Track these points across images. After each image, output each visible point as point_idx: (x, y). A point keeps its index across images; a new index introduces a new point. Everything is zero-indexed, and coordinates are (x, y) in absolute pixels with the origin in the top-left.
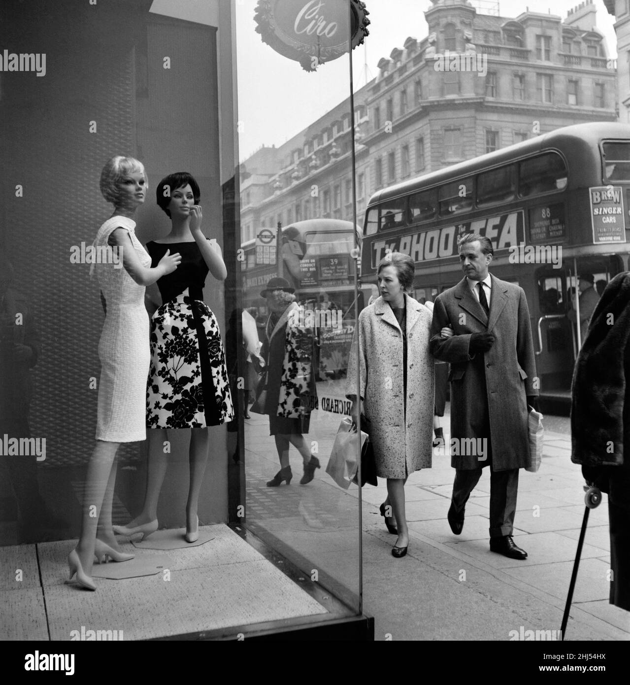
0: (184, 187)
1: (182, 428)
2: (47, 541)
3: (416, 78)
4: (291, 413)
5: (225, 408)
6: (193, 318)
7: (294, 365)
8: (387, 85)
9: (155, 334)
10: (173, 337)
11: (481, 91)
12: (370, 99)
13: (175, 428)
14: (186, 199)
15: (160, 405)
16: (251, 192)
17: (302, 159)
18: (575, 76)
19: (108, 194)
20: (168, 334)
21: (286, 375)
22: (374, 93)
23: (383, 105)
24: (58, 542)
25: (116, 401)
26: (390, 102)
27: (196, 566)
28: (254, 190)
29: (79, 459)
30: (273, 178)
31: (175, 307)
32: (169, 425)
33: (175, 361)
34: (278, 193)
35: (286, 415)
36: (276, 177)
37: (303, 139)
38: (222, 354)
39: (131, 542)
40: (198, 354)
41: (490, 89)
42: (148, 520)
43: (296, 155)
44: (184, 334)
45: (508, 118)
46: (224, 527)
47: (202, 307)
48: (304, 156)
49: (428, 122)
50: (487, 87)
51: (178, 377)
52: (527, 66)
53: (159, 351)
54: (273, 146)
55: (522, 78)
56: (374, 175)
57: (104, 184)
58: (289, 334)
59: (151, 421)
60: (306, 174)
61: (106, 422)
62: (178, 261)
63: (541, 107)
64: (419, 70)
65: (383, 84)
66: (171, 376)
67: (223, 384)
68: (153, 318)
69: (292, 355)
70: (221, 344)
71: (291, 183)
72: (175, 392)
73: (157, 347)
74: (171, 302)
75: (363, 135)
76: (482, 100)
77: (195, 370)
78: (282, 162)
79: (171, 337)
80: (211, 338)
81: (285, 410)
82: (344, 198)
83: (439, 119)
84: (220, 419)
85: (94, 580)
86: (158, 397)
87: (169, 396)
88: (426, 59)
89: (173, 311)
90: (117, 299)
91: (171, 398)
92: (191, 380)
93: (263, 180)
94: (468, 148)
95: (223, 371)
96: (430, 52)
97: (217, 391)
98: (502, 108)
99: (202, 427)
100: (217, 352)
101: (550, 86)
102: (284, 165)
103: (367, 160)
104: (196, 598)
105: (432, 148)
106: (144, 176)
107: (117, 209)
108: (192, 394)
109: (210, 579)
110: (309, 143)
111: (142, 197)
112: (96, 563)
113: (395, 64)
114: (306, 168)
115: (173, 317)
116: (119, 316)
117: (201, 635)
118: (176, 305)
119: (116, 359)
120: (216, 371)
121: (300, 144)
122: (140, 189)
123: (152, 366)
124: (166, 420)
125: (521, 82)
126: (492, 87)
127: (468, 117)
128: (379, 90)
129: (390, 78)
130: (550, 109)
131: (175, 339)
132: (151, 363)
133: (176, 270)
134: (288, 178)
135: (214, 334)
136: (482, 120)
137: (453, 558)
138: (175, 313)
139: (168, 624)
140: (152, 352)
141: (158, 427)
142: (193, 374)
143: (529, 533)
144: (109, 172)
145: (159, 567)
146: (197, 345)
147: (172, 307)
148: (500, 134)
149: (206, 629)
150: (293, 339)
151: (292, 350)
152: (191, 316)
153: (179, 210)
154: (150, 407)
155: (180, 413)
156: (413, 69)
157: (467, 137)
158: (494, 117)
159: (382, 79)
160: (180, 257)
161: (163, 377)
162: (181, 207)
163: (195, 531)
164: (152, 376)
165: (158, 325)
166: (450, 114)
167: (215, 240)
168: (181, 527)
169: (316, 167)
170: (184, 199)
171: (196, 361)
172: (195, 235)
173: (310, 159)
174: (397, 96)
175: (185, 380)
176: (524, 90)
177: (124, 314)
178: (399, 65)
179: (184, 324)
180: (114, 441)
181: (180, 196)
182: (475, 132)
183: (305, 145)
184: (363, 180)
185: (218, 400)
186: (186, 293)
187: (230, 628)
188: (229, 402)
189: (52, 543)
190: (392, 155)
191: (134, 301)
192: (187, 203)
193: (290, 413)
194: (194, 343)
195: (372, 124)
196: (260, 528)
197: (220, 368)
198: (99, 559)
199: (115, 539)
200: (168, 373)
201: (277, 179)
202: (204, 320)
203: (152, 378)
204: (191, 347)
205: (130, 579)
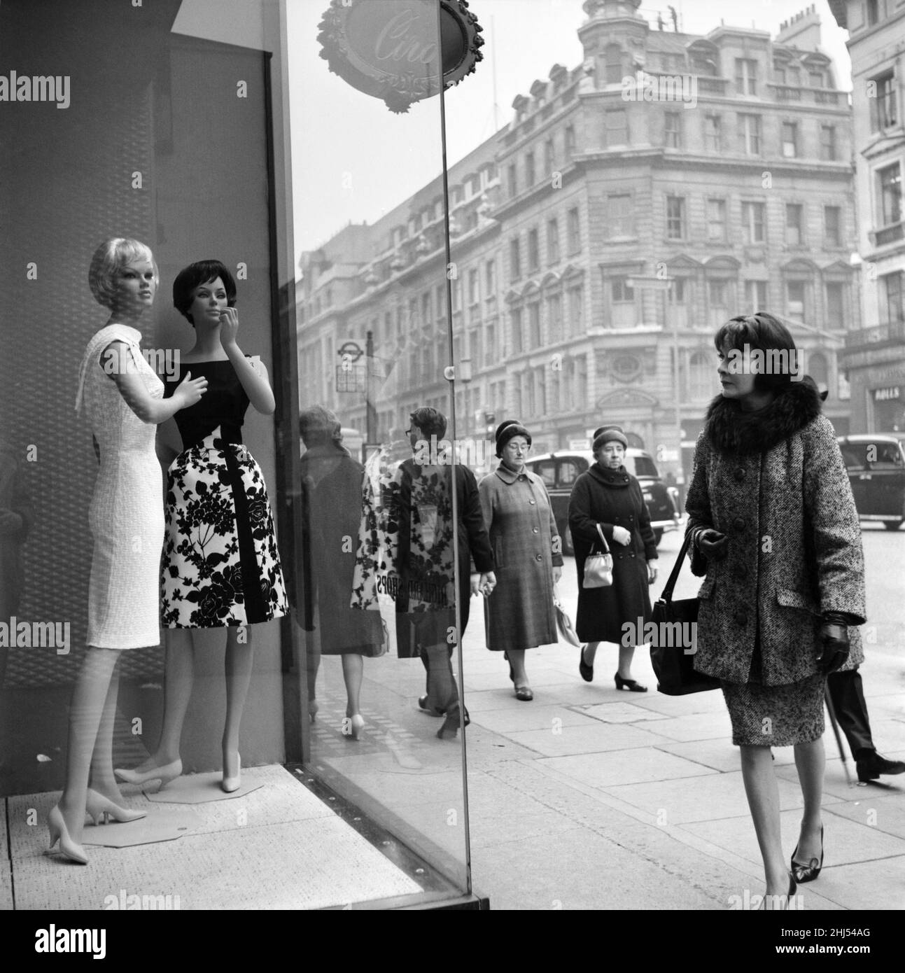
0: (212, 282)
1: (214, 626)
2: (22, 793)
3: (566, 122)
4: (370, 603)
5: (275, 597)
6: (226, 469)
7: (374, 534)
8: (525, 133)
9: (172, 493)
10: (198, 497)
11: (659, 140)
12: (502, 153)
13: (203, 627)
14: (215, 298)
15: (180, 595)
16: (333, 289)
17: (405, 240)
18: (792, 117)
19: (101, 293)
20: (191, 493)
21: (363, 550)
22: (508, 145)
23: (521, 161)
25: (113, 591)
26: (530, 157)
27: (235, 827)
28: (337, 286)
29: (60, 675)
30: (363, 269)
31: (201, 454)
32: (194, 624)
33: (201, 531)
34: (372, 289)
35: (363, 606)
36: (369, 267)
37: (407, 213)
38: (270, 520)
39: (143, 793)
40: (235, 520)
41: (671, 136)
42: (167, 761)
43: (397, 235)
44: (213, 492)
45: (699, 177)
46: (279, 769)
48: (408, 236)
49: (584, 184)
50: (667, 134)
51: (206, 553)
52: (724, 103)
53: (179, 517)
54: (365, 222)
55: (716, 120)
56: (508, 262)
57: (95, 278)
58: (366, 490)
59: (168, 617)
60: (412, 261)
61: (100, 621)
62: (202, 387)
63: (745, 161)
64: (571, 111)
65: (520, 132)
66: (196, 554)
67: (271, 563)
68: (170, 470)
70: (268, 506)
71: (391, 275)
72: (202, 575)
73: (176, 511)
74: (195, 447)
75: (493, 206)
76: (660, 153)
77: (231, 543)
78: (378, 243)
79: (196, 497)
80: (252, 497)
81: (361, 599)
82: (467, 296)
83: (601, 181)
84: (267, 613)
85: (85, 849)
86: (178, 584)
87: (194, 581)
88: (580, 95)
89: (198, 460)
90: (115, 444)
91: (196, 584)
92: (225, 558)
93: (350, 271)
94: (642, 222)
95: (270, 545)
96: (585, 86)
97: (262, 573)
98: (689, 163)
99: (241, 624)
100: (262, 517)
101: (757, 131)
102: (381, 250)
103: (498, 241)
104: (232, 873)
105: (591, 222)
106: (151, 266)
107: (113, 316)
108: (227, 579)
109: (255, 844)
110: (416, 218)
111: (149, 297)
113: (537, 102)
114: (412, 253)
115: (198, 469)
116: (118, 468)
118: (202, 451)
119: (114, 529)
120: (261, 545)
121: (403, 219)
122: (146, 285)
123: (169, 539)
124: (189, 616)
125: (715, 125)
126: (675, 134)
127: (640, 178)
128: (515, 140)
129: (530, 123)
130: (757, 164)
131: (202, 500)
132: (167, 534)
133: (201, 400)
134: (385, 269)
135: (258, 492)
136: (660, 181)
137: (611, 809)
138: (201, 462)
140: (168, 518)
141: (179, 626)
142: (227, 549)
143: (722, 772)
144: (101, 261)
145: (182, 829)
146: (233, 508)
147: (196, 455)
148: (687, 201)
152: (223, 466)
153: (206, 314)
154: (166, 597)
155: (209, 606)
156: (562, 110)
157: (639, 206)
158: (677, 176)
159: (519, 124)
160: (206, 382)
161: (185, 554)
162: (208, 311)
163: (236, 775)
164: (169, 553)
165: (176, 480)
166: (615, 173)
167: (258, 357)
168: (216, 770)
169: (425, 252)
170: (212, 298)
171: (232, 531)
172: (228, 351)
173: (417, 240)
174: (540, 150)
175: (216, 558)
176: (720, 137)
177: (125, 465)
178: (542, 104)
179: (214, 478)
180: (112, 647)
181: (207, 294)
182: (651, 198)
183: (410, 220)
184: (493, 269)
185: (264, 585)
186: (217, 433)
188: (280, 588)
190: (534, 234)
191: (140, 446)
192: (216, 304)
193: (368, 603)
194: (229, 505)
195: (506, 189)
196: (330, 771)
197: (266, 541)
198: (94, 819)
199: (117, 788)
200: (191, 548)
201: (371, 270)
202: (243, 472)
203: (169, 556)
204: (224, 510)
205: (138, 847)
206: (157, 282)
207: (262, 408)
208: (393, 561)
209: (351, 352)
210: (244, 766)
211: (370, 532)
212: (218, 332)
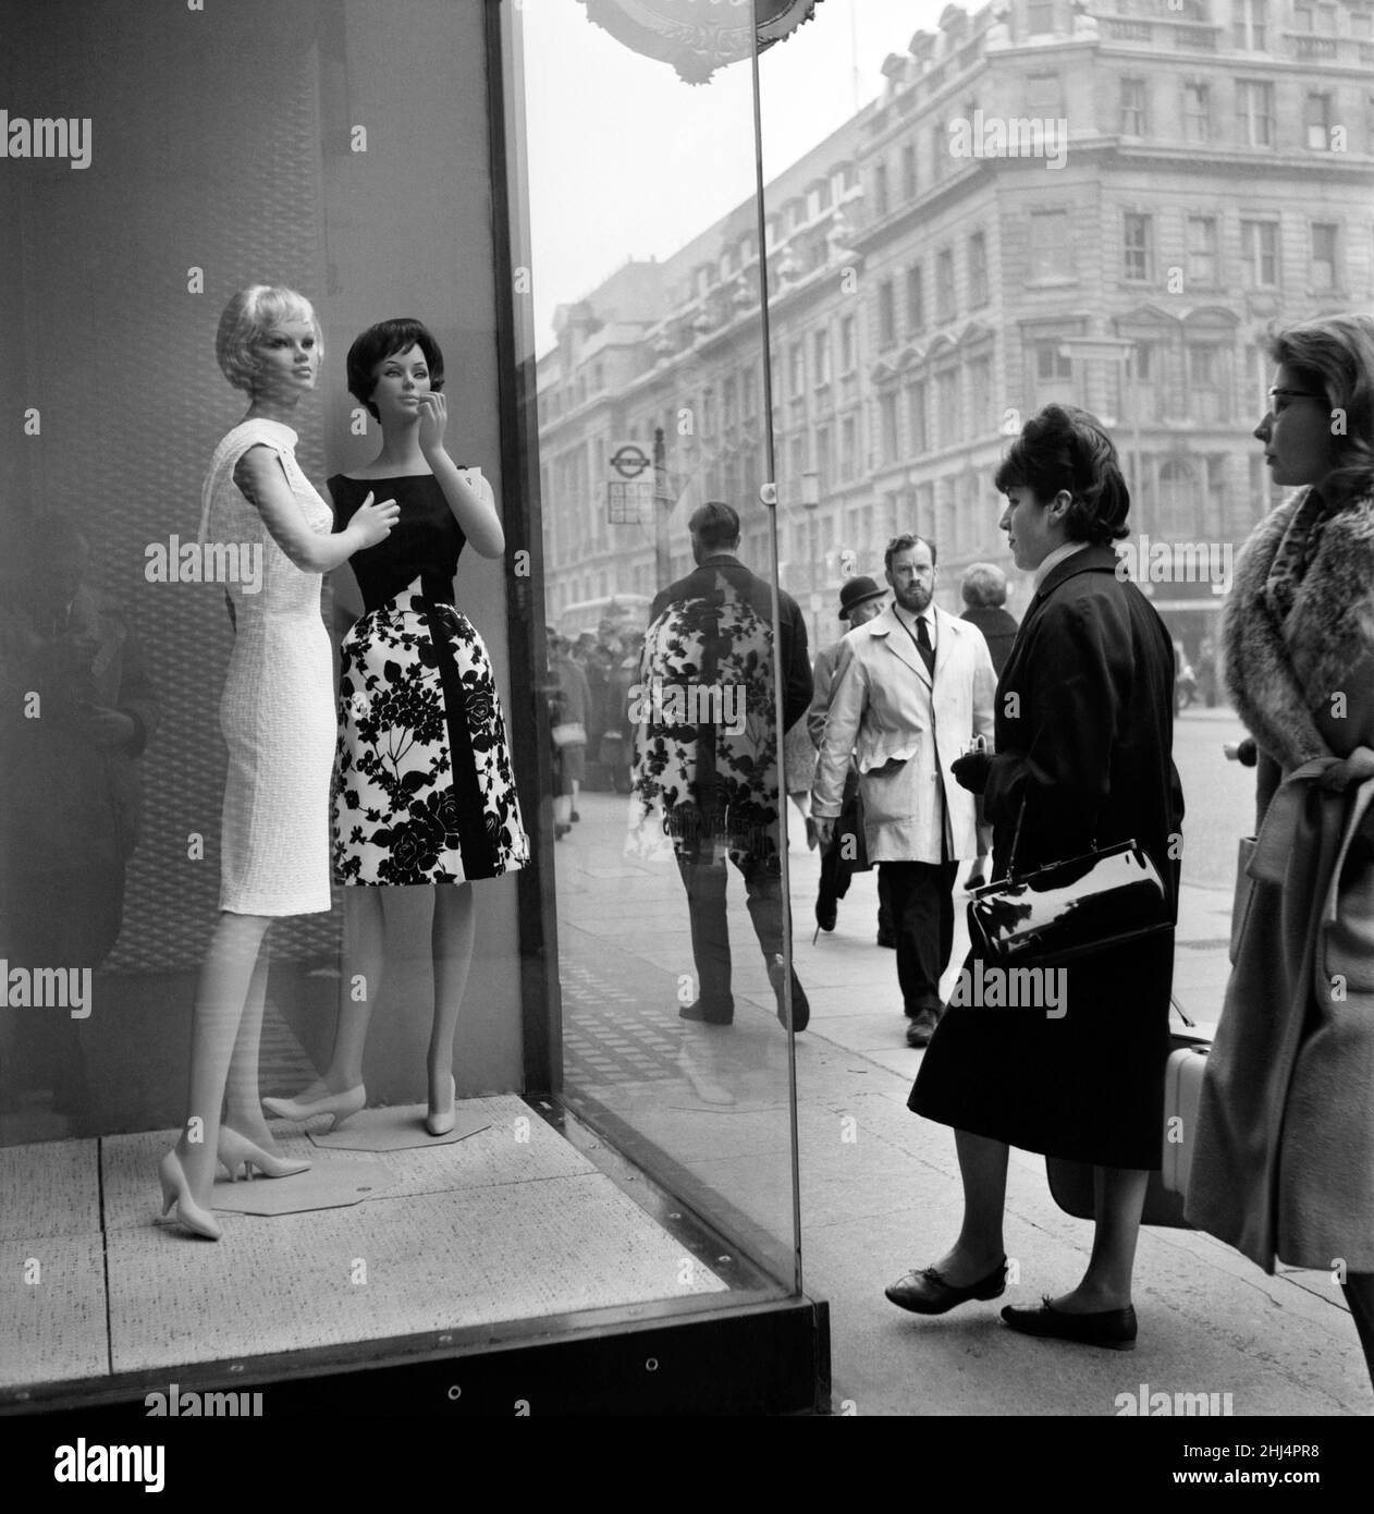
0: (405, 353)
1: (414, 883)
2: (123, 1132)
3: (966, 94)
5: (508, 841)
6: (431, 642)
8: (902, 113)
9: (348, 680)
10: (389, 686)
11: (1111, 123)
12: (865, 146)
13: (397, 884)
14: (411, 378)
15: (362, 835)
16: (606, 362)
17: (716, 285)
18: (1323, 85)
19: (236, 370)
20: (378, 680)
22: (874, 133)
23: (895, 159)
25: (258, 829)
26: (910, 152)
27: (444, 1188)
28: (611, 358)
29: (186, 955)
30: (651, 331)
31: (392, 620)
32: (383, 879)
33: (394, 738)
34: (664, 363)
36: (659, 328)
37: (720, 241)
38: (499, 722)
39: (307, 1134)
40: (445, 722)
41: (1131, 116)
42: (342, 1088)
43: (703, 276)
44: (412, 678)
45: (1173, 182)
46: (516, 1101)
47: (452, 618)
48: (719, 279)
49: (994, 195)
50: (1124, 113)
51: (400, 772)
52: (1214, 64)
53: (359, 717)
54: (653, 257)
55: (1202, 91)
56: (876, 319)
57: (225, 348)
59: (344, 869)
60: (725, 319)
61: (238, 870)
62: (392, 517)
63: (1248, 156)
64: (973, 78)
65: (894, 111)
66: (385, 772)
67: (500, 788)
68: (344, 644)
70: (495, 700)
71: (693, 338)
72: (396, 806)
74: (382, 609)
75: (852, 230)
76: (1113, 144)
77: (439, 757)
78: (672, 293)
79: (384, 685)
82: (812, 373)
83: (1019, 189)
84: (496, 865)
85: (216, 1218)
86: (359, 818)
87: (383, 814)
88: (986, 53)
89: (387, 629)
90: (258, 603)
91: (387, 819)
92: (429, 779)
93: (631, 335)
94: (1083, 253)
95: (500, 760)
96: (994, 38)
97: (487, 803)
98: (1159, 160)
99: (456, 881)
100: (486, 717)
101: (1267, 108)
102: (678, 301)
103: (861, 284)
104: (437, 1258)
105: (1005, 255)
106: (311, 328)
107: (255, 403)
108: (433, 811)
109: (474, 1214)
110: (733, 250)
111: (308, 377)
112: (225, 1180)
113: (919, 65)
114: (725, 306)
115: (388, 641)
116: (263, 640)
117: (442, 1339)
118: (393, 615)
119: (258, 734)
120: (485, 760)
121: (711, 252)
124: (376, 867)
125: (1200, 99)
126: (1136, 113)
127: (1082, 184)
128: (886, 126)
129: (910, 98)
130: (1268, 161)
131: (394, 691)
132: (341, 742)
133: (389, 537)
134: (685, 331)
135: (479, 678)
136: (1113, 188)
138: (392, 632)
139: (371, 1313)
140: (343, 718)
141: (361, 882)
142: (434, 766)
144: (236, 320)
145: (364, 1189)
146: (441, 704)
147: (385, 620)
148: (1155, 218)
149: (455, 1326)
152: (426, 638)
153: (398, 403)
154: (340, 839)
155: (410, 850)
156: (959, 77)
157: (1083, 228)
158: (1140, 181)
159: (892, 100)
160: (397, 508)
161: (368, 773)
162: (402, 398)
163: (447, 1112)
164: (345, 771)
165: (355, 660)
166: (1042, 176)
167: (479, 469)
168: (419, 1102)
169: (745, 305)
170: (406, 379)
171: (440, 738)
172: (432, 460)
173: (734, 285)
174: (924, 140)
175: (416, 779)
176: (1207, 118)
177: (274, 635)
178: (928, 67)
179: (411, 657)
180: (257, 914)
181: (398, 371)
182: (1098, 216)
183: (723, 253)
184: (852, 330)
185: (491, 822)
186: (416, 588)
188: (514, 826)
189: (136, 1135)
190: (915, 274)
191: (296, 607)
192: (413, 387)
194: (436, 698)
195: (871, 205)
196: (592, 1105)
197: (493, 753)
198: (231, 1171)
199: (265, 1127)
200: (378, 764)
201: (663, 332)
202: (456, 648)
203: (344, 776)
204: (428, 706)
205: (298, 1215)
206: (321, 353)
207: (485, 550)
208: (689, 785)
209: (629, 462)
210: (461, 1095)
211: (653, 740)
212: (416, 431)
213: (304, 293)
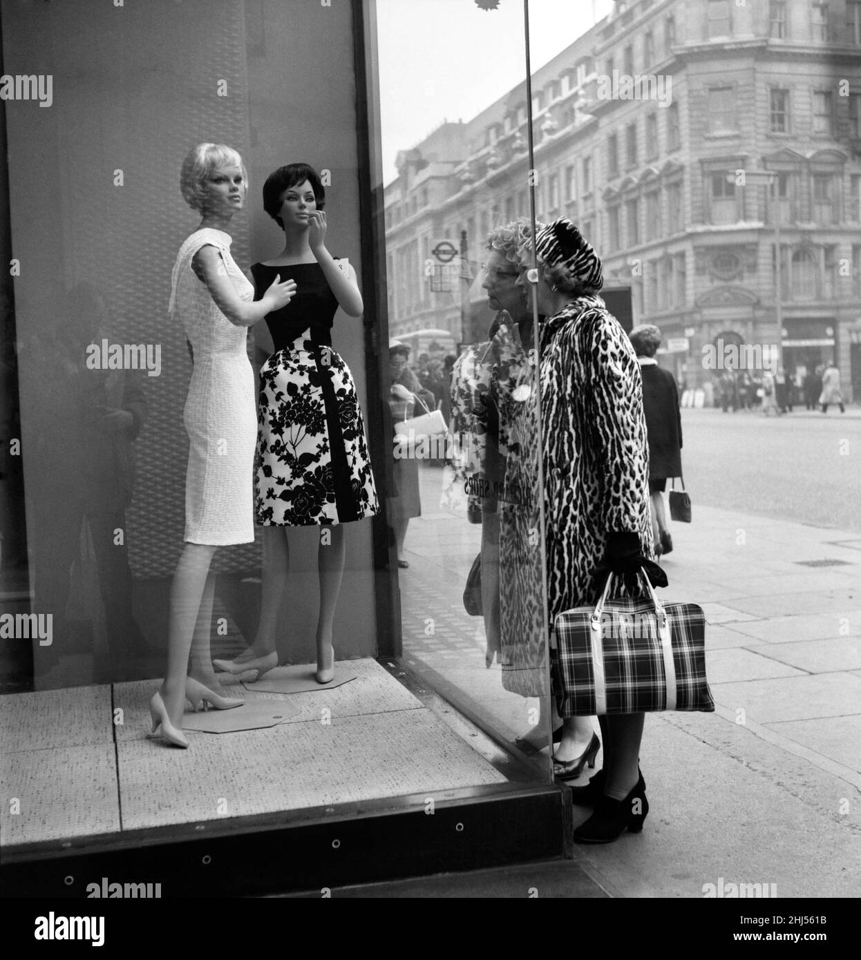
0: (300, 185)
1: (307, 524)
2: (127, 680)
3: (666, 13)
5: (366, 497)
6: (316, 370)
8: (624, 25)
9: (264, 394)
10: (290, 399)
11: (763, 30)
12: (600, 46)
13: (296, 525)
14: (303, 201)
15: (274, 494)
16: (429, 187)
17: (502, 138)
19: (193, 197)
20: (282, 394)
22: (605, 38)
23: (619, 55)
24: (142, 682)
25: (209, 490)
26: (629, 50)
28: (433, 184)
29: (164, 569)
30: (459, 168)
31: (292, 356)
32: (288, 522)
33: (293, 432)
34: (467, 188)
35: (452, 506)
36: (464, 166)
37: (503, 110)
38: (360, 422)
39: (242, 682)
40: (325, 421)
41: (776, 27)
42: (264, 653)
43: (493, 133)
44: (304, 393)
45: (804, 69)
46: (372, 662)
48: (503, 134)
49: (684, 78)
50: (772, 24)
51: (298, 453)
53: (271, 418)
54: (460, 120)
55: (823, 9)
56: (606, 159)
57: (186, 184)
58: (454, 392)
59: (262, 515)
60: (508, 159)
61: (197, 519)
62: (291, 290)
63: (854, 51)
64: (671, 2)
65: (619, 24)
66: (288, 453)
67: (361, 464)
68: (262, 372)
69: (459, 422)
70: (357, 407)
71: (486, 172)
72: (295, 475)
73: (268, 412)
74: (285, 349)
75: (590, 101)
76: (764, 44)
77: (322, 444)
78: (473, 142)
79: (287, 398)
80: (342, 399)
82: (563, 194)
83: (701, 74)
84: (358, 513)
85: (185, 734)
86: (271, 482)
87: (287, 480)
89: (288, 362)
90: (209, 345)
91: (289, 483)
92: (316, 458)
93: (446, 170)
94: (743, 115)
95: (360, 446)
97: (352, 473)
98: (793, 54)
99: (333, 523)
100: (352, 418)
102: (476, 148)
103: (596, 136)
104: (324, 760)
105: (691, 117)
106: (240, 170)
107: (204, 220)
108: (319, 478)
109: (347, 733)
110: (512, 115)
111: (238, 201)
112: (190, 711)
114: (507, 151)
115: (289, 370)
116: (210, 369)
117: (327, 810)
118: (292, 353)
119: (208, 428)
120: (351, 445)
121: (499, 116)
122: (235, 190)
123: (263, 440)
124: (283, 514)
125: (822, 14)
126: (780, 24)
127: (743, 70)
128: (614, 33)
129: (629, 15)
131: (293, 401)
132: (260, 434)
133: (291, 303)
134: (481, 168)
135: (347, 393)
136: (764, 73)
138: (292, 364)
139: (283, 794)
140: (261, 419)
141: (273, 524)
142: (319, 450)
143: (811, 674)
144: (192, 165)
145: (277, 717)
146: (323, 409)
147: (287, 356)
148: (791, 94)
149: (336, 802)
150: (460, 398)
151: (460, 414)
152: (313, 368)
153: (295, 218)
154: (260, 496)
155: (304, 503)
157: (742, 99)
158: (782, 68)
159: (617, 16)
160: (295, 285)
161: (278, 454)
162: (297, 214)
163: (329, 669)
164: (262, 452)
165: (268, 382)
166: (717, 66)
167: (347, 260)
168: (311, 662)
169: (521, 149)
170: (301, 202)
171: (323, 432)
172: (317, 254)
173: (513, 138)
174: (638, 42)
175: (308, 458)
176: (826, 27)
177: (217, 366)
179: (304, 380)
180: (208, 544)
181: (296, 197)
182: (753, 91)
183: (505, 118)
184: (590, 166)
185: (355, 485)
186: (307, 335)
187: (369, 800)
188: (370, 488)
189: (135, 682)
190: (632, 129)
191: (231, 348)
192: (305, 207)
194: (320, 406)
197: (356, 441)
198: (194, 705)
199: (215, 677)
200: (284, 448)
201: (467, 168)
202: (332, 374)
203: (262, 455)
204: (315, 411)
205: (235, 733)
206: (247, 186)
207: (351, 311)
208: (481, 462)
209: (445, 252)
210: (338, 658)
211: (458, 433)
212: (307, 235)
213: (235, 147)
